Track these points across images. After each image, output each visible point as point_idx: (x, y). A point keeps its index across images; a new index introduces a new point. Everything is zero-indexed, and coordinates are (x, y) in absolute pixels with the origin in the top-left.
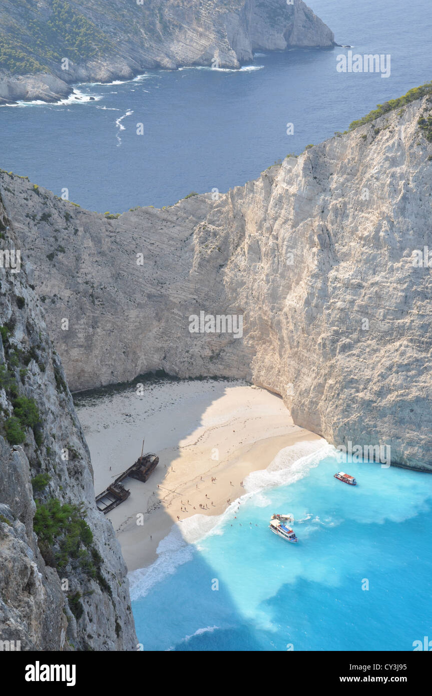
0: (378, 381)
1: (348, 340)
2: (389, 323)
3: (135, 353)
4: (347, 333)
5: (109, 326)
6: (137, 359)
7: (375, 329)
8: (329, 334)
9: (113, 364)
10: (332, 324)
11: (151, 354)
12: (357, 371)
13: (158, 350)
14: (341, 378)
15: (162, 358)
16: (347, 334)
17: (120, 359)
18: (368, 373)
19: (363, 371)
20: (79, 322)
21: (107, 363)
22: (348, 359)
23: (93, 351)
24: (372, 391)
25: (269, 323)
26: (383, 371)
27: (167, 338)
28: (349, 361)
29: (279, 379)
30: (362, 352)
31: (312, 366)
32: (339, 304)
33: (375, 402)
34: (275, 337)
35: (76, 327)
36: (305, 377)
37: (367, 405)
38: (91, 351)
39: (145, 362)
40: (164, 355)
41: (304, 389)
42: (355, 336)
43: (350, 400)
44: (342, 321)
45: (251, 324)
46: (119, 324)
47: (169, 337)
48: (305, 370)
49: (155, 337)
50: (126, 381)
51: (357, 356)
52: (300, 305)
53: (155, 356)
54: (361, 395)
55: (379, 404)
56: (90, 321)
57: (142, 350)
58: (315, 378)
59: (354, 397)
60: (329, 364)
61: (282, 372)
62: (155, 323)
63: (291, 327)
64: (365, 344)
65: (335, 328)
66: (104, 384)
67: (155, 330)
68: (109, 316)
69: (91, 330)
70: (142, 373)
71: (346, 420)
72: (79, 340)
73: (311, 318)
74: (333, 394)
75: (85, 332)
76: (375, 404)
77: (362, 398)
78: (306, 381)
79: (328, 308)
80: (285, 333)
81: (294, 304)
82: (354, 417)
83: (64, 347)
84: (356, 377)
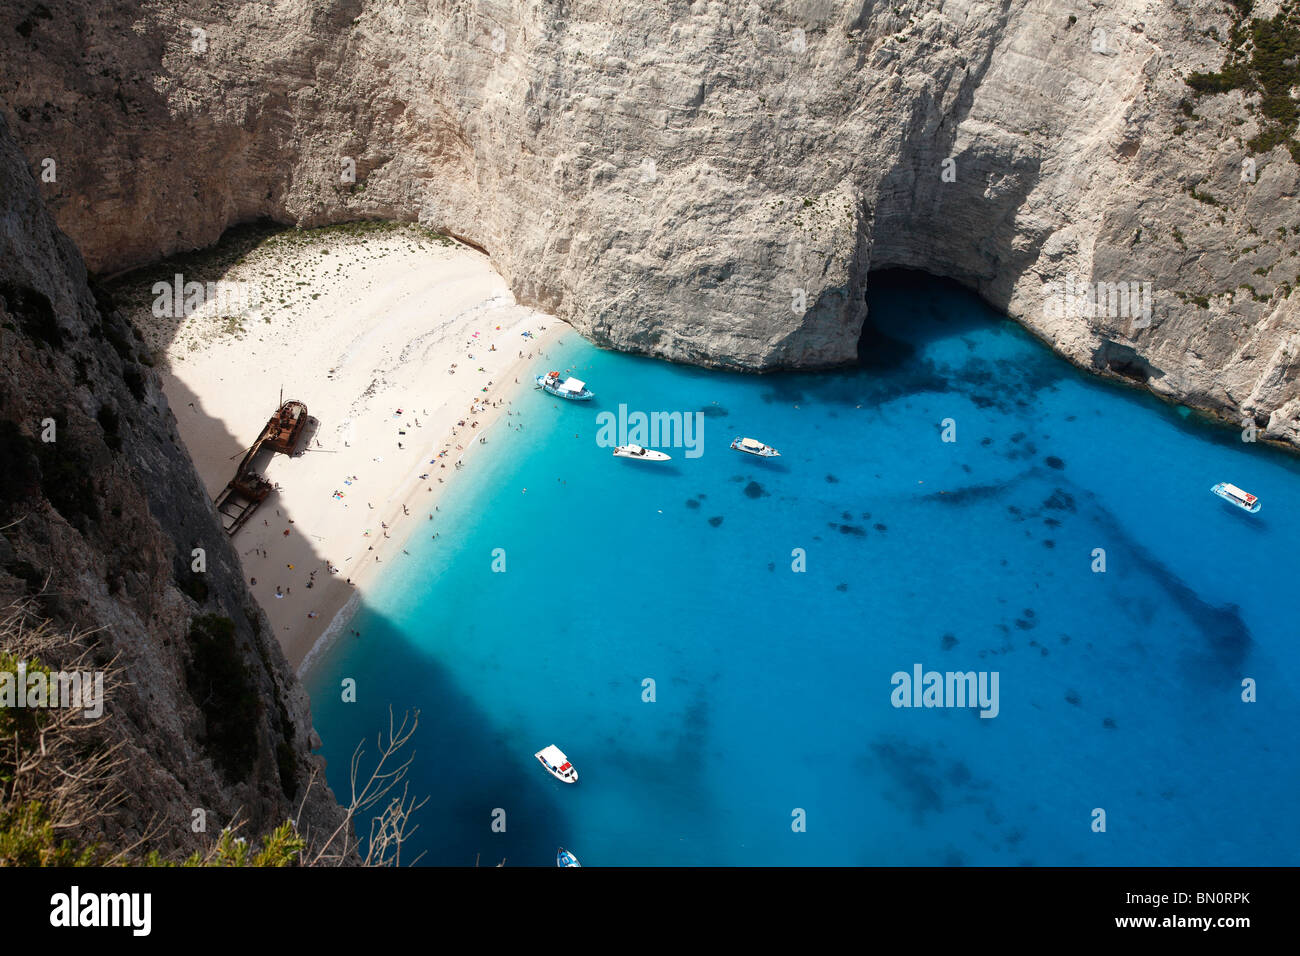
0: (664, 235)
1: (607, 165)
2: (676, 132)
3: (214, 192)
4: (606, 152)
5: (160, 151)
6: (220, 203)
7: (653, 145)
8: (575, 155)
9: (179, 218)
10: (578, 137)
11: (243, 190)
12: (626, 219)
13: (255, 183)
14: (599, 233)
15: (265, 195)
16: (605, 154)
17: (191, 209)
18: (645, 222)
19: (637, 218)
20: (104, 151)
21: (167, 218)
22: (610, 198)
23: (139, 201)
24: (653, 252)
25: (457, 130)
26: (671, 217)
27: (270, 161)
28: (612, 201)
29: (479, 223)
30: (633, 185)
31: (543, 208)
32: (589, 102)
33: (660, 269)
34: (469, 152)
35: (101, 161)
36: (532, 226)
37: (645, 274)
38: (136, 203)
39: (234, 205)
40: (267, 191)
41: (533, 248)
42: (618, 156)
43: (618, 268)
44: (594, 130)
45: (420, 129)
46: (179, 144)
47: (274, 158)
48: (530, 214)
49: (248, 161)
50: (206, 245)
51: (625, 192)
52: (517, 103)
53: (252, 194)
54: (635, 258)
55: (668, 272)
56: (125, 146)
57: (228, 186)
58: (552, 228)
59: (624, 264)
60: (577, 206)
61: (484, 212)
62: (246, 136)
63: (500, 140)
64: (636, 170)
65: (584, 144)
66: (166, 254)
67: (247, 148)
68: (160, 133)
69: (129, 163)
70: (231, 225)
71: (612, 301)
72: (110, 186)
73: (537, 126)
74: (587, 258)
75: (119, 169)
76: (660, 273)
77: (638, 264)
78: (536, 233)
79: (568, 109)
80: (486, 147)
81: (502, 98)
82: (624, 295)
83: (82, 202)
84: (625, 230)
